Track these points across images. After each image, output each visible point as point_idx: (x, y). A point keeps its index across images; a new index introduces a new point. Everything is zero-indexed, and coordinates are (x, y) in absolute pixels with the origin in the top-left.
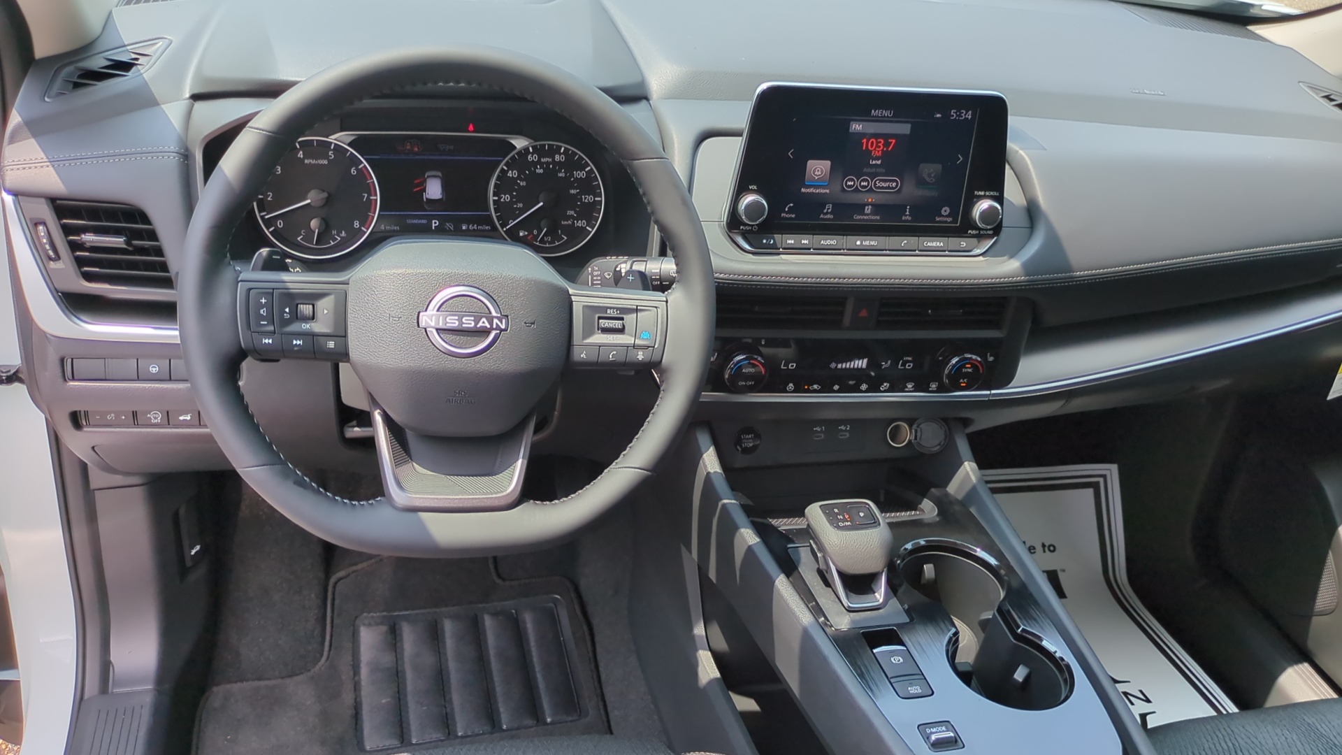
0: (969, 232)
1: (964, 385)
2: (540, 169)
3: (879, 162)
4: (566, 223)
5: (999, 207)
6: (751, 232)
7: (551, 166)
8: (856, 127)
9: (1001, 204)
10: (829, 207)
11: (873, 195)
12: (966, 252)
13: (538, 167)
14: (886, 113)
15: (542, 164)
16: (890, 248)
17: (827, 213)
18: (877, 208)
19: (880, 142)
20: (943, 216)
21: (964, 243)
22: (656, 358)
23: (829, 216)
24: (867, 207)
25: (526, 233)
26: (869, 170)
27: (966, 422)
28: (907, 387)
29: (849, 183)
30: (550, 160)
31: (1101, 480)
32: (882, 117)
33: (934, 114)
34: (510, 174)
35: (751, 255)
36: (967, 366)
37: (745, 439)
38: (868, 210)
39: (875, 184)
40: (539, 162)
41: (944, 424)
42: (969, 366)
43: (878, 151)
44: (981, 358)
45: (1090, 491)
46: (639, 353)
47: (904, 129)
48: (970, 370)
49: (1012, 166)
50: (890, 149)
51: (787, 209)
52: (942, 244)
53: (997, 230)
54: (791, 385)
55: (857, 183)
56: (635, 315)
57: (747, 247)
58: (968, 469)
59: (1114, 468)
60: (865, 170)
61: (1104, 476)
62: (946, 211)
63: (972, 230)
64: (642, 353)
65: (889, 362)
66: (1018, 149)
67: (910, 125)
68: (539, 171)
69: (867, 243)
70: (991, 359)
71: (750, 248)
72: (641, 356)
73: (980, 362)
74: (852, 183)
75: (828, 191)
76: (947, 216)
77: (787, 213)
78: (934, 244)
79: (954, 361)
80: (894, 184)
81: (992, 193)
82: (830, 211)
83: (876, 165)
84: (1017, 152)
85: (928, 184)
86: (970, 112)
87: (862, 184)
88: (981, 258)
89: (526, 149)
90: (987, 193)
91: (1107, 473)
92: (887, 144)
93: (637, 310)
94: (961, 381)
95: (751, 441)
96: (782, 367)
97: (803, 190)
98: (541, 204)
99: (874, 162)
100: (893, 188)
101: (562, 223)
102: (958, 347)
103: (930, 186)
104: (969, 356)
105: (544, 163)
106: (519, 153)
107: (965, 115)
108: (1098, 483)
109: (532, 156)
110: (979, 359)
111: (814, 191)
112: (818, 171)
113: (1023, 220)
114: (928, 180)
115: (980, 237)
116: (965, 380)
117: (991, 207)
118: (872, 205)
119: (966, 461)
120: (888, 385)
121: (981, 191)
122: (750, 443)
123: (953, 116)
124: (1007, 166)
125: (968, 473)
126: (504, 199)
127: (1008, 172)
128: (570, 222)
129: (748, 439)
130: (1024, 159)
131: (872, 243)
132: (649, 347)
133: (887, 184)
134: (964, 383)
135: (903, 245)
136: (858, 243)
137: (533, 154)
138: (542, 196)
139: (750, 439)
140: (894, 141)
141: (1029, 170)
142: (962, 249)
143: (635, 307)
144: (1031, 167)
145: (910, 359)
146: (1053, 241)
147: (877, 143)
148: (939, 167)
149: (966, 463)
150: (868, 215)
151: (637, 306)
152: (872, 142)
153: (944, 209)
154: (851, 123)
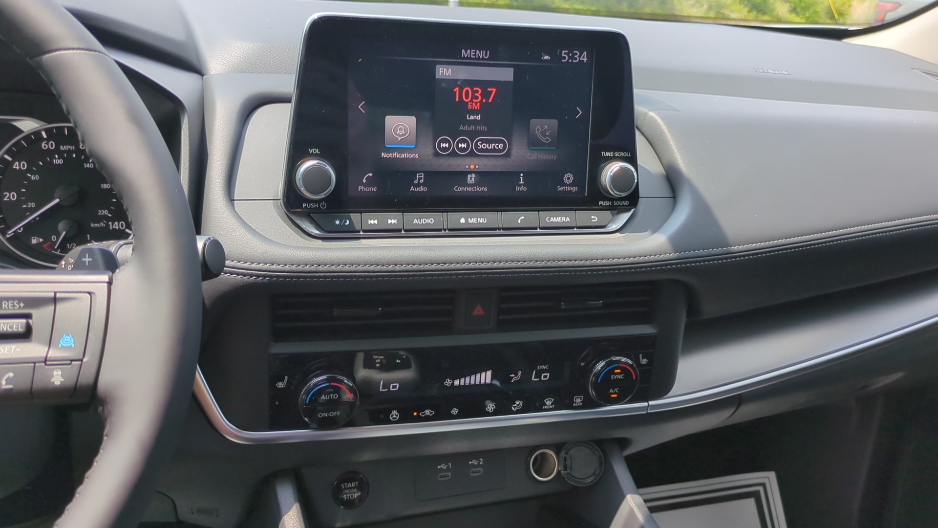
0: (600, 203)
1: (616, 396)
2: (59, 159)
3: (478, 118)
4: (97, 225)
5: (633, 169)
6: (318, 211)
7: (74, 155)
8: (444, 72)
9: (635, 165)
10: (420, 177)
11: (476, 160)
12: (598, 229)
13: (57, 156)
14: (481, 54)
15: (61, 154)
16: (504, 226)
17: (419, 185)
18: (483, 176)
19: (477, 91)
20: (566, 185)
21: (594, 218)
22: (87, 377)
23: (422, 189)
24: (469, 176)
25: (41, 240)
26: (466, 128)
27: (624, 443)
28: (546, 405)
29: (444, 145)
30: (72, 148)
31: (761, 489)
32: (475, 59)
33: (542, 56)
34: (16, 166)
35: (320, 241)
36: (616, 371)
37: (347, 489)
38: (471, 179)
39: (476, 146)
40: (57, 150)
41: (598, 448)
42: (619, 371)
43: (476, 103)
44: (631, 360)
45: (751, 502)
46: (55, 373)
47: (506, 74)
48: (620, 377)
49: (643, 130)
50: (490, 101)
51: (364, 181)
52: (568, 219)
53: (633, 199)
54: (395, 412)
55: (454, 145)
56: (53, 307)
57: (316, 232)
58: (633, 505)
59: (772, 475)
60: (461, 128)
61: (763, 485)
62: (568, 178)
63: (604, 200)
64: (60, 373)
65: (520, 373)
66: (646, 111)
67: (512, 69)
68: (58, 161)
69: (472, 221)
70: (644, 361)
71: (317, 232)
72: (57, 378)
73: (631, 366)
74: (447, 145)
75: (417, 156)
76: (570, 185)
77: (365, 185)
78: (559, 219)
79: (600, 365)
80: (501, 146)
81: (622, 154)
82: (422, 181)
83: (475, 120)
84: (646, 114)
85: (544, 144)
86: (585, 53)
87: (460, 145)
88: (618, 235)
89: (37, 133)
90: (617, 154)
91: (766, 481)
92: (485, 95)
93: (55, 300)
94: (611, 391)
95: (355, 490)
96: (381, 390)
97: (383, 155)
98: (57, 200)
99: (472, 118)
100: (500, 151)
101: (92, 225)
102: (604, 348)
103: (546, 148)
104: (618, 358)
105: (65, 151)
106: (27, 138)
107: (580, 57)
108: (758, 493)
109: (47, 144)
110: (630, 362)
111: (398, 156)
112: (401, 129)
113: (663, 190)
114: (543, 140)
115: (616, 208)
116: (616, 390)
117: (623, 170)
118: (475, 172)
119: (629, 494)
120: (521, 403)
121: (609, 151)
122: (354, 493)
123: (565, 58)
124: (637, 133)
125: (632, 511)
126: (9, 198)
127: (639, 138)
128: (102, 224)
129: (350, 488)
130: (655, 121)
131: (481, 220)
132: (72, 361)
133: (492, 146)
134: (615, 393)
135: (519, 222)
136: (463, 221)
137: (48, 140)
138: (58, 192)
139: (353, 488)
140: (494, 90)
141: (663, 132)
142: (593, 225)
143: (53, 294)
144: (664, 127)
145: (544, 367)
146: (702, 210)
147: (474, 92)
148: (554, 123)
149: (629, 497)
150: (471, 186)
151: (55, 293)
152: (467, 91)
153: (566, 176)
154: (437, 66)
